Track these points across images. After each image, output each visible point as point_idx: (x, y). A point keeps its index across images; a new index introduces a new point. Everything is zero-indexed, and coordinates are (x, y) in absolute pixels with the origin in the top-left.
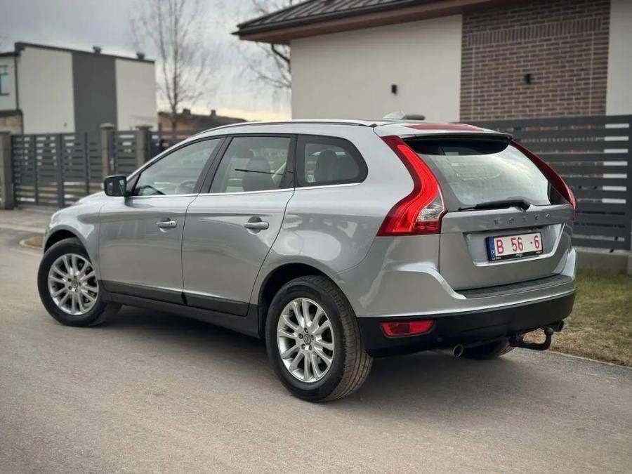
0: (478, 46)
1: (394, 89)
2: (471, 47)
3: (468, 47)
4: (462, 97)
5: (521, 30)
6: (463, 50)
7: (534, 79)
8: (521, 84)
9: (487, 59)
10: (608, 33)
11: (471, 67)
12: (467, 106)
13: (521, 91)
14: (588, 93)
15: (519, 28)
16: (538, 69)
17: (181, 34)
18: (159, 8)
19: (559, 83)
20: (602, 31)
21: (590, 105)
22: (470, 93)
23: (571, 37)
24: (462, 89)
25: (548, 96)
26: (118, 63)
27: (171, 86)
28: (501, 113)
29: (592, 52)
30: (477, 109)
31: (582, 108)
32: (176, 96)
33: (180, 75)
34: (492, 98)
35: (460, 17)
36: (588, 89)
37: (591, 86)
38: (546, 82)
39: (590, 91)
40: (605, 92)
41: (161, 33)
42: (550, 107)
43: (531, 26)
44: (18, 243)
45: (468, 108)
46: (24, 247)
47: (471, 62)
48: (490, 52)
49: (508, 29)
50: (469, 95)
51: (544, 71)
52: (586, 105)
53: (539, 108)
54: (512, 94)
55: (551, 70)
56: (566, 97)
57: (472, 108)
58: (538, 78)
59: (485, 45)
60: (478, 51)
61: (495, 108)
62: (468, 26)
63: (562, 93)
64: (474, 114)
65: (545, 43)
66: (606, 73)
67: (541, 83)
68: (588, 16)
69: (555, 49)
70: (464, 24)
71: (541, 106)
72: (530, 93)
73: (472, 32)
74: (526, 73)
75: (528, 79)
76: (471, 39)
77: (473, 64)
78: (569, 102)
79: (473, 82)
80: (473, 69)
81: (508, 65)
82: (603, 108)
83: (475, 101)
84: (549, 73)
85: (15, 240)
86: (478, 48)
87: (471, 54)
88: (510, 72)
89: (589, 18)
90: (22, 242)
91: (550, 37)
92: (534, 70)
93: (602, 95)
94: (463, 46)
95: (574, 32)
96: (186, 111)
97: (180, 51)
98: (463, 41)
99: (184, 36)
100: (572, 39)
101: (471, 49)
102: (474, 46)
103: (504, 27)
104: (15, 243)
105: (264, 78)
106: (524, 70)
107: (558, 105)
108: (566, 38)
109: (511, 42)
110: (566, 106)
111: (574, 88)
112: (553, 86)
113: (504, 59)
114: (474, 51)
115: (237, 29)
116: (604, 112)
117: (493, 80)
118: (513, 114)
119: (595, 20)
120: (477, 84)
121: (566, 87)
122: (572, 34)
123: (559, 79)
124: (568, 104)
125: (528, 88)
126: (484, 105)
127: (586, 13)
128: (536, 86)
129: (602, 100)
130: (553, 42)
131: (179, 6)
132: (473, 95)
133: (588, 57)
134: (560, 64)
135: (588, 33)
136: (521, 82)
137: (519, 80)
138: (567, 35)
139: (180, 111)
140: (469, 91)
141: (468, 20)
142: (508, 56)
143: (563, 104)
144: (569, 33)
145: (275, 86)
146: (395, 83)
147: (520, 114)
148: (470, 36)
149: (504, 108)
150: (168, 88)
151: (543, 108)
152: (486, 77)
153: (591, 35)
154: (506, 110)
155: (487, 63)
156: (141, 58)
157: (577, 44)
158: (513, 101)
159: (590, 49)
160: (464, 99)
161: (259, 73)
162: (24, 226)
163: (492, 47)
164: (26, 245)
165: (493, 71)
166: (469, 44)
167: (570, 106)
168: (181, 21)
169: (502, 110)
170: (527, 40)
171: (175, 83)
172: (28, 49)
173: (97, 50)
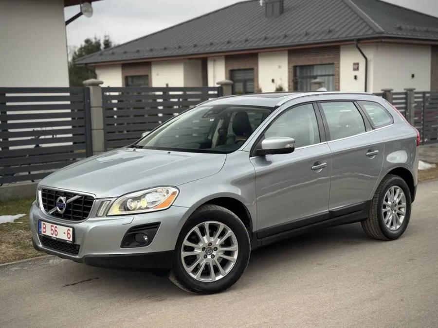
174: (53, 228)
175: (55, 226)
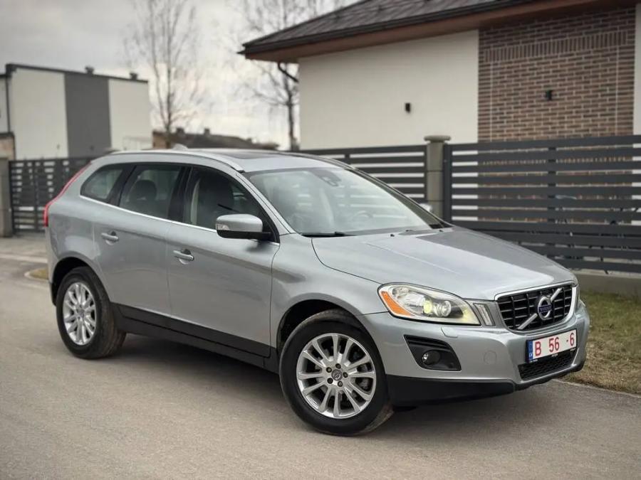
0: (496, 62)
1: (408, 107)
2: (489, 63)
3: (485, 63)
4: (480, 115)
5: (541, 45)
6: (480, 66)
7: (556, 95)
8: (542, 101)
9: (506, 75)
10: (633, 47)
11: (489, 83)
12: (485, 124)
13: (542, 108)
14: (614, 109)
15: (539, 43)
16: (561, 85)
17: (174, 53)
18: (152, 27)
19: (583, 99)
20: (627, 45)
21: (616, 122)
22: (488, 110)
23: (595, 52)
24: (480, 106)
25: (571, 112)
26: (112, 83)
27: (165, 105)
28: (522, 130)
29: (617, 67)
30: (496, 127)
31: (608, 125)
32: (170, 116)
33: (173, 95)
34: (512, 115)
35: (476, 32)
36: (614, 105)
37: (617, 102)
38: (569, 98)
39: (616, 107)
40: (632, 108)
41: (153, 52)
42: (574, 124)
43: (551, 41)
44: (23, 275)
45: (487, 126)
46: (29, 279)
47: (489, 79)
48: (508, 68)
49: (527, 45)
50: (487, 112)
51: (566, 87)
52: (612, 122)
53: (562, 125)
54: (532, 111)
55: (574, 86)
56: (590, 113)
57: (491, 125)
58: (561, 95)
59: (504, 61)
60: (496, 67)
61: (515, 126)
62: (485, 41)
63: (586, 109)
64: (493, 132)
65: (567, 58)
66: (632, 88)
67: (563, 99)
68: (612, 29)
69: (578, 64)
70: (480, 40)
71: (564, 123)
72: (552, 109)
73: (489, 47)
74: (547, 89)
75: (549, 95)
76: (489, 55)
77: (491, 81)
78: (594, 118)
79: (491, 99)
80: (491, 85)
81: (528, 81)
82: (630, 125)
83: (494, 118)
84: (572, 89)
85: (20, 272)
86: (496, 64)
87: (489, 70)
88: (530, 88)
89: (613, 32)
90: (27, 274)
91: (573, 52)
92: (556, 85)
93: (628, 111)
94: (480, 62)
95: (597, 47)
96: (180, 130)
97: (173, 70)
98: (480, 58)
99: (177, 54)
100: (597, 54)
101: (489, 65)
102: (492, 63)
103: (523, 43)
104: (19, 275)
105: (259, 95)
106: (545, 86)
107: (583, 121)
108: (589, 52)
109: (531, 57)
110: (591, 123)
111: (600, 104)
112: (577, 103)
113: (523, 75)
114: (491, 67)
115: (243, 49)
116: (631, 128)
117: (512, 97)
118: (535, 131)
119: (620, 33)
120: (496, 101)
121: (591, 104)
122: (595, 49)
123: (582, 95)
124: (593, 121)
125: (549, 105)
126: (503, 122)
127: (609, 27)
128: (558, 102)
129: (629, 116)
130: (575, 57)
131: (171, 25)
132: (491, 112)
133: (613, 72)
134: (583, 80)
135: (613, 47)
136: (543, 98)
137: (540, 96)
138: (591, 50)
139: (173, 130)
140: (487, 108)
141: (485, 36)
142: (528, 72)
143: (588, 121)
144: (593, 47)
145: (271, 104)
146: (408, 101)
147: (542, 131)
148: (487, 52)
149: (525, 125)
150: (161, 107)
151: (566, 125)
152: (505, 93)
153: (615, 49)
154: (527, 127)
155: (505, 79)
156: (134, 78)
157: (600, 58)
158: (534, 118)
159: (615, 64)
160: (482, 117)
161: (255, 91)
162: (27, 255)
163: (510, 63)
164: (30, 277)
165: (512, 88)
166: (487, 61)
167: (595, 123)
168: (175, 40)
169: (523, 128)
170: (547, 55)
171: (169, 103)
172: (19, 71)
173: (90, 71)
174: (553, 342)
175: (554, 337)
